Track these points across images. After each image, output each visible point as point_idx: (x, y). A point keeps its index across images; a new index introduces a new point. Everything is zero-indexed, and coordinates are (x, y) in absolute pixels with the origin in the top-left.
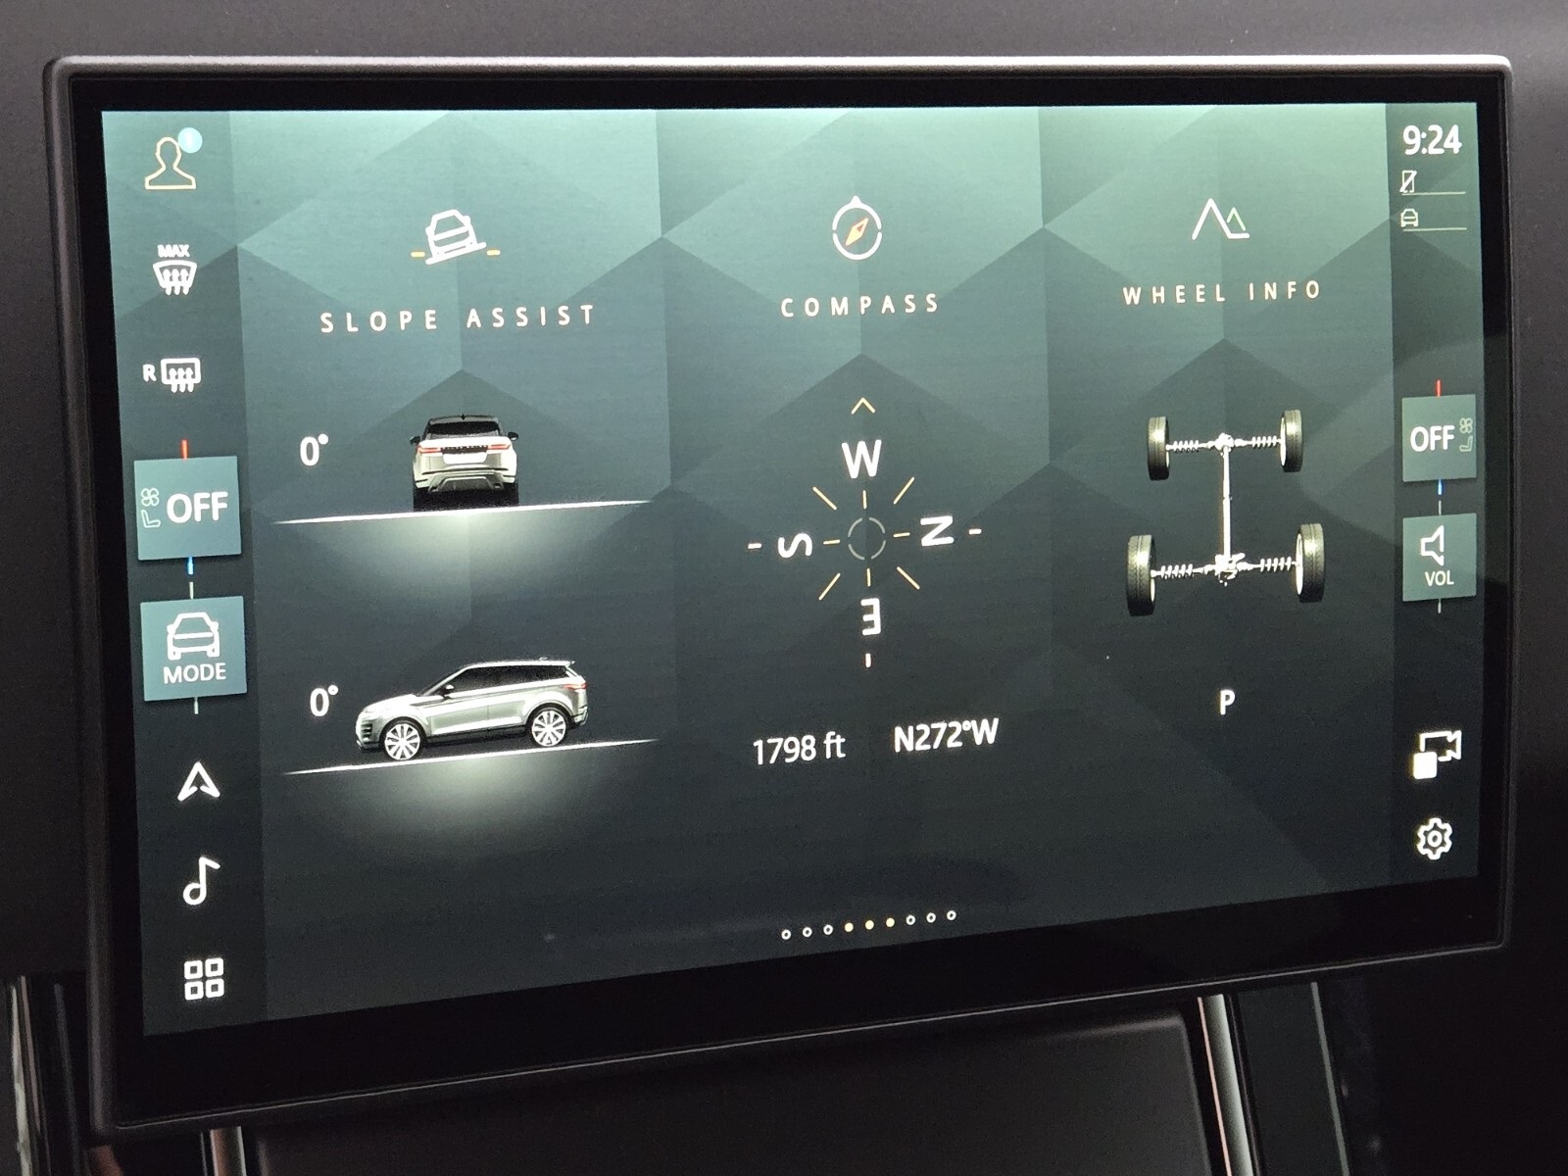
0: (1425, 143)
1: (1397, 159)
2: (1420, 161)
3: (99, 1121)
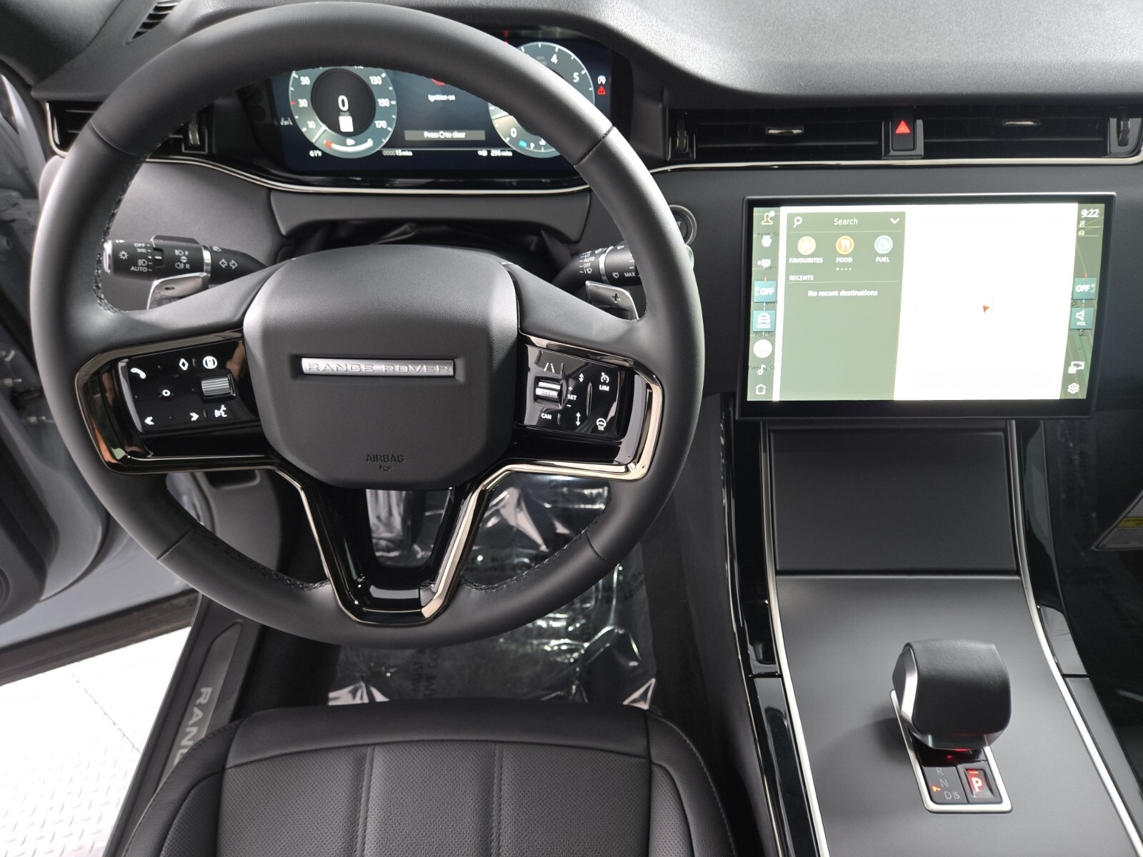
0: (1088, 214)
1: (1080, 218)
2: (1086, 219)
3: (737, 418)
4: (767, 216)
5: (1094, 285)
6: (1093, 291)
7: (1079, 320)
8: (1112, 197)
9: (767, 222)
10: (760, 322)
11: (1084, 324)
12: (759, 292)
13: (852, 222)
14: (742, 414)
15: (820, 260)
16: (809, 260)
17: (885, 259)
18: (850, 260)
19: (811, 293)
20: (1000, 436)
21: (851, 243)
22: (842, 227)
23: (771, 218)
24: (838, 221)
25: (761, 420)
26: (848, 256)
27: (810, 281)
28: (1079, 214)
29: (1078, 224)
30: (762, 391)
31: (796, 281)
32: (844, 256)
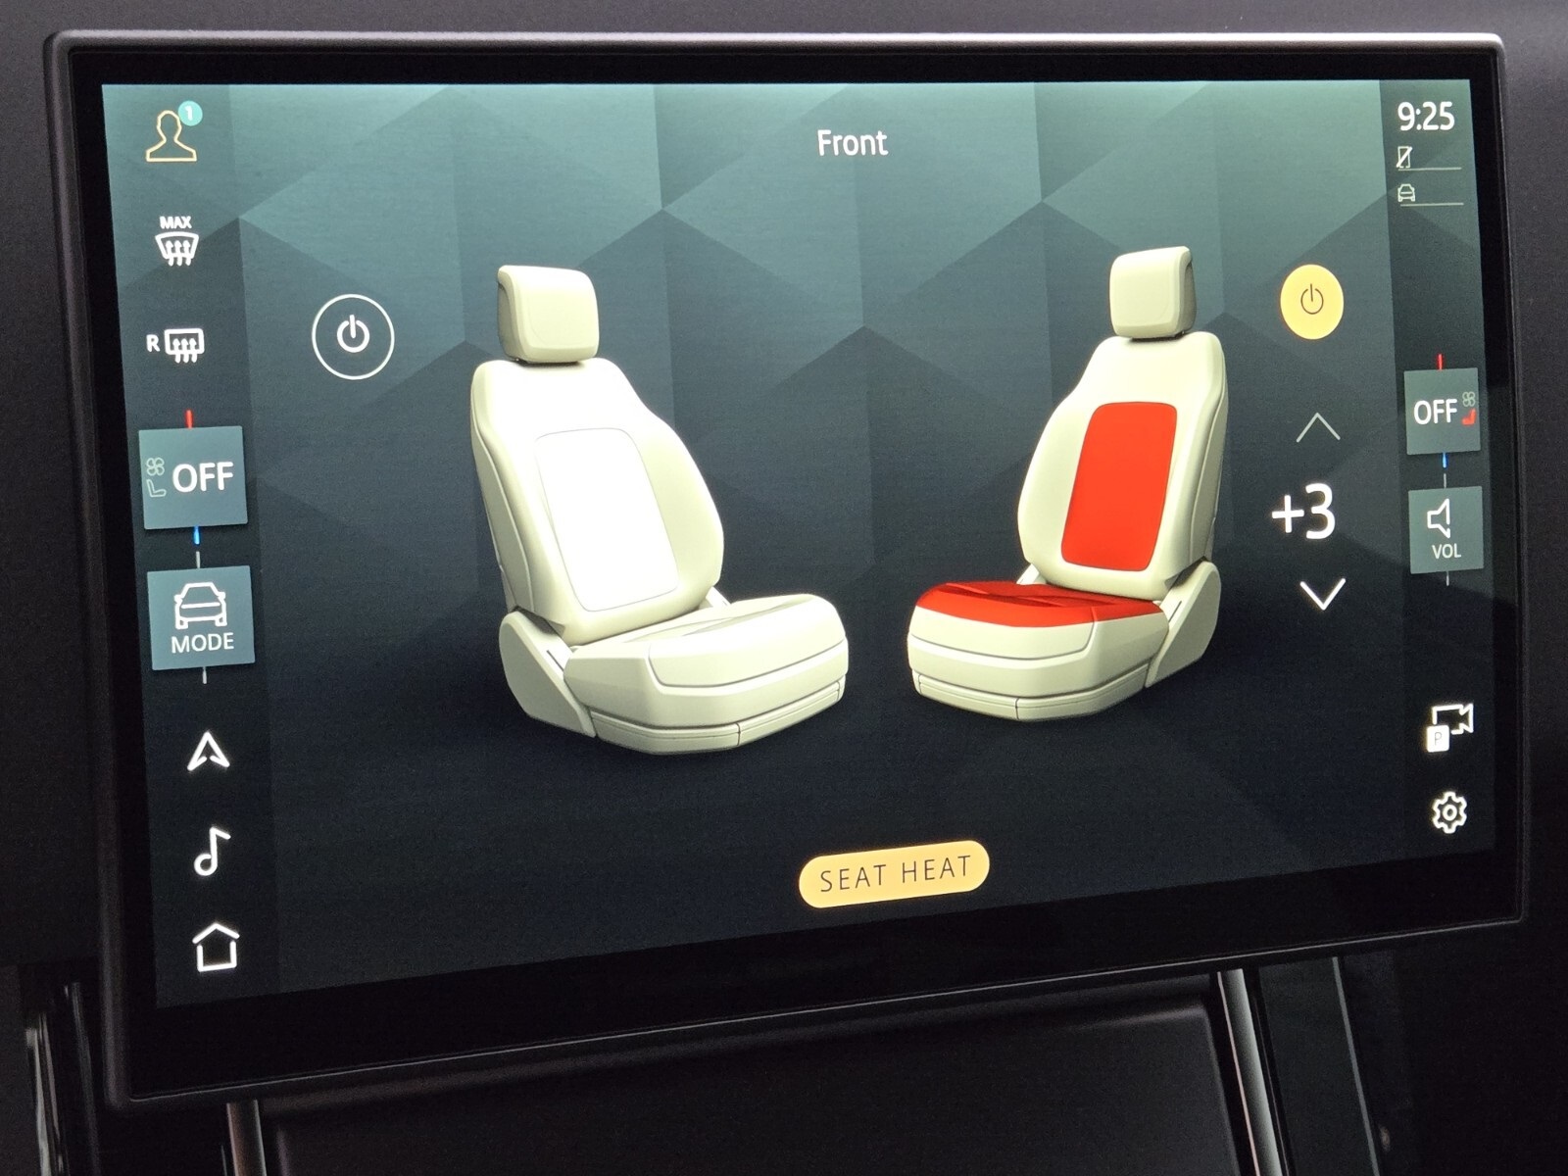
0: (1419, 119)
1: (1391, 137)
2: (1413, 137)
3: (113, 1095)
4: (170, 125)
5: (1471, 398)
6: (1473, 420)
7: (1439, 538)
8: (1491, 51)
9: (170, 149)
10: (182, 623)
11: (1454, 551)
12: (165, 481)
20: (1196, 1022)
23: (189, 133)
25: (233, 1097)
28: (1390, 123)
29: (1390, 157)
30: (224, 956)
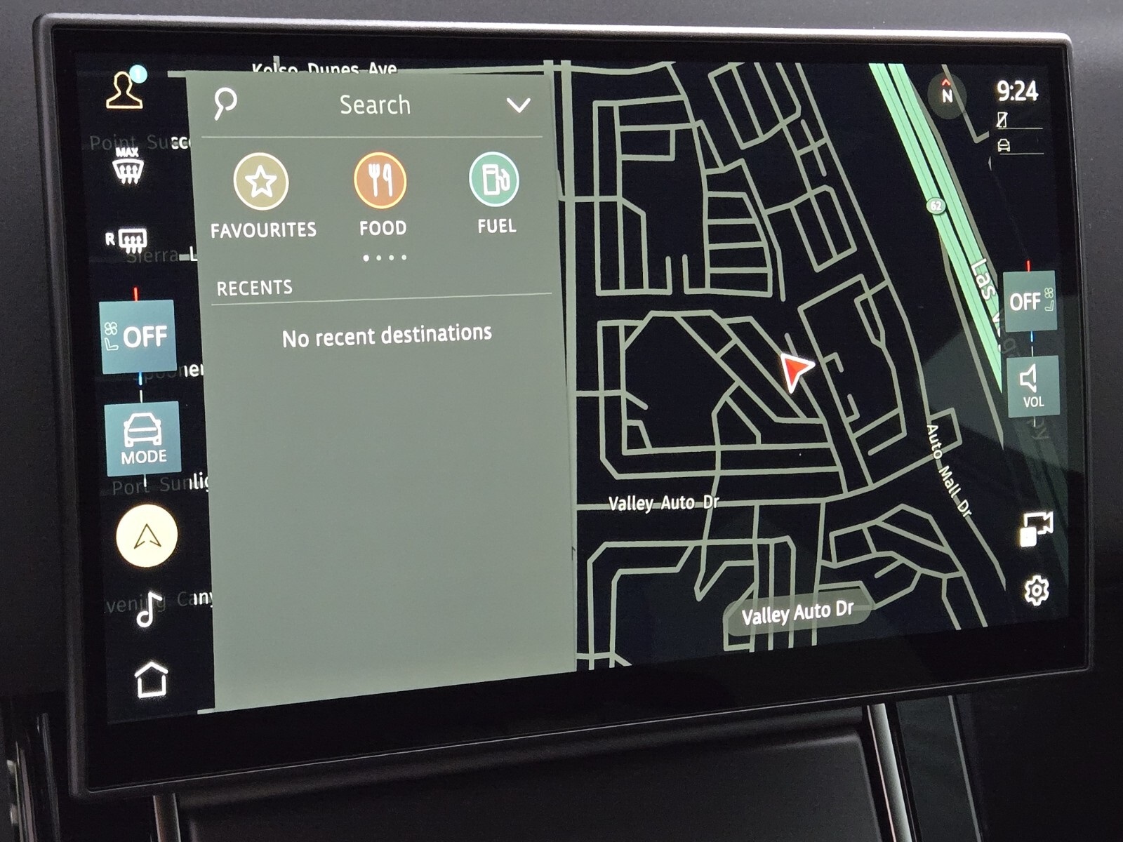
0: (1012, 93)
2: (1009, 106)
3: (75, 788)
4: (123, 82)
5: (1050, 292)
6: (1051, 308)
7: (1028, 393)
8: (1060, 48)
9: (124, 100)
10: (129, 442)
11: (1039, 403)
12: (118, 339)
13: (395, 107)
14: (93, 777)
15: (306, 229)
16: (274, 229)
17: (502, 226)
18: (399, 227)
19: (290, 339)
20: (853, 746)
21: (395, 173)
22: (365, 122)
23: (137, 89)
24: (351, 102)
25: (158, 791)
26: (392, 214)
27: (283, 297)
28: (992, 95)
30: (157, 687)
31: (239, 298)
32: (382, 215)
